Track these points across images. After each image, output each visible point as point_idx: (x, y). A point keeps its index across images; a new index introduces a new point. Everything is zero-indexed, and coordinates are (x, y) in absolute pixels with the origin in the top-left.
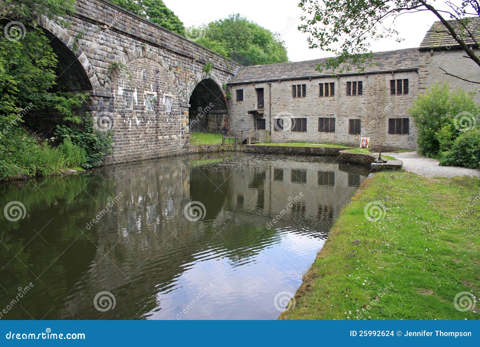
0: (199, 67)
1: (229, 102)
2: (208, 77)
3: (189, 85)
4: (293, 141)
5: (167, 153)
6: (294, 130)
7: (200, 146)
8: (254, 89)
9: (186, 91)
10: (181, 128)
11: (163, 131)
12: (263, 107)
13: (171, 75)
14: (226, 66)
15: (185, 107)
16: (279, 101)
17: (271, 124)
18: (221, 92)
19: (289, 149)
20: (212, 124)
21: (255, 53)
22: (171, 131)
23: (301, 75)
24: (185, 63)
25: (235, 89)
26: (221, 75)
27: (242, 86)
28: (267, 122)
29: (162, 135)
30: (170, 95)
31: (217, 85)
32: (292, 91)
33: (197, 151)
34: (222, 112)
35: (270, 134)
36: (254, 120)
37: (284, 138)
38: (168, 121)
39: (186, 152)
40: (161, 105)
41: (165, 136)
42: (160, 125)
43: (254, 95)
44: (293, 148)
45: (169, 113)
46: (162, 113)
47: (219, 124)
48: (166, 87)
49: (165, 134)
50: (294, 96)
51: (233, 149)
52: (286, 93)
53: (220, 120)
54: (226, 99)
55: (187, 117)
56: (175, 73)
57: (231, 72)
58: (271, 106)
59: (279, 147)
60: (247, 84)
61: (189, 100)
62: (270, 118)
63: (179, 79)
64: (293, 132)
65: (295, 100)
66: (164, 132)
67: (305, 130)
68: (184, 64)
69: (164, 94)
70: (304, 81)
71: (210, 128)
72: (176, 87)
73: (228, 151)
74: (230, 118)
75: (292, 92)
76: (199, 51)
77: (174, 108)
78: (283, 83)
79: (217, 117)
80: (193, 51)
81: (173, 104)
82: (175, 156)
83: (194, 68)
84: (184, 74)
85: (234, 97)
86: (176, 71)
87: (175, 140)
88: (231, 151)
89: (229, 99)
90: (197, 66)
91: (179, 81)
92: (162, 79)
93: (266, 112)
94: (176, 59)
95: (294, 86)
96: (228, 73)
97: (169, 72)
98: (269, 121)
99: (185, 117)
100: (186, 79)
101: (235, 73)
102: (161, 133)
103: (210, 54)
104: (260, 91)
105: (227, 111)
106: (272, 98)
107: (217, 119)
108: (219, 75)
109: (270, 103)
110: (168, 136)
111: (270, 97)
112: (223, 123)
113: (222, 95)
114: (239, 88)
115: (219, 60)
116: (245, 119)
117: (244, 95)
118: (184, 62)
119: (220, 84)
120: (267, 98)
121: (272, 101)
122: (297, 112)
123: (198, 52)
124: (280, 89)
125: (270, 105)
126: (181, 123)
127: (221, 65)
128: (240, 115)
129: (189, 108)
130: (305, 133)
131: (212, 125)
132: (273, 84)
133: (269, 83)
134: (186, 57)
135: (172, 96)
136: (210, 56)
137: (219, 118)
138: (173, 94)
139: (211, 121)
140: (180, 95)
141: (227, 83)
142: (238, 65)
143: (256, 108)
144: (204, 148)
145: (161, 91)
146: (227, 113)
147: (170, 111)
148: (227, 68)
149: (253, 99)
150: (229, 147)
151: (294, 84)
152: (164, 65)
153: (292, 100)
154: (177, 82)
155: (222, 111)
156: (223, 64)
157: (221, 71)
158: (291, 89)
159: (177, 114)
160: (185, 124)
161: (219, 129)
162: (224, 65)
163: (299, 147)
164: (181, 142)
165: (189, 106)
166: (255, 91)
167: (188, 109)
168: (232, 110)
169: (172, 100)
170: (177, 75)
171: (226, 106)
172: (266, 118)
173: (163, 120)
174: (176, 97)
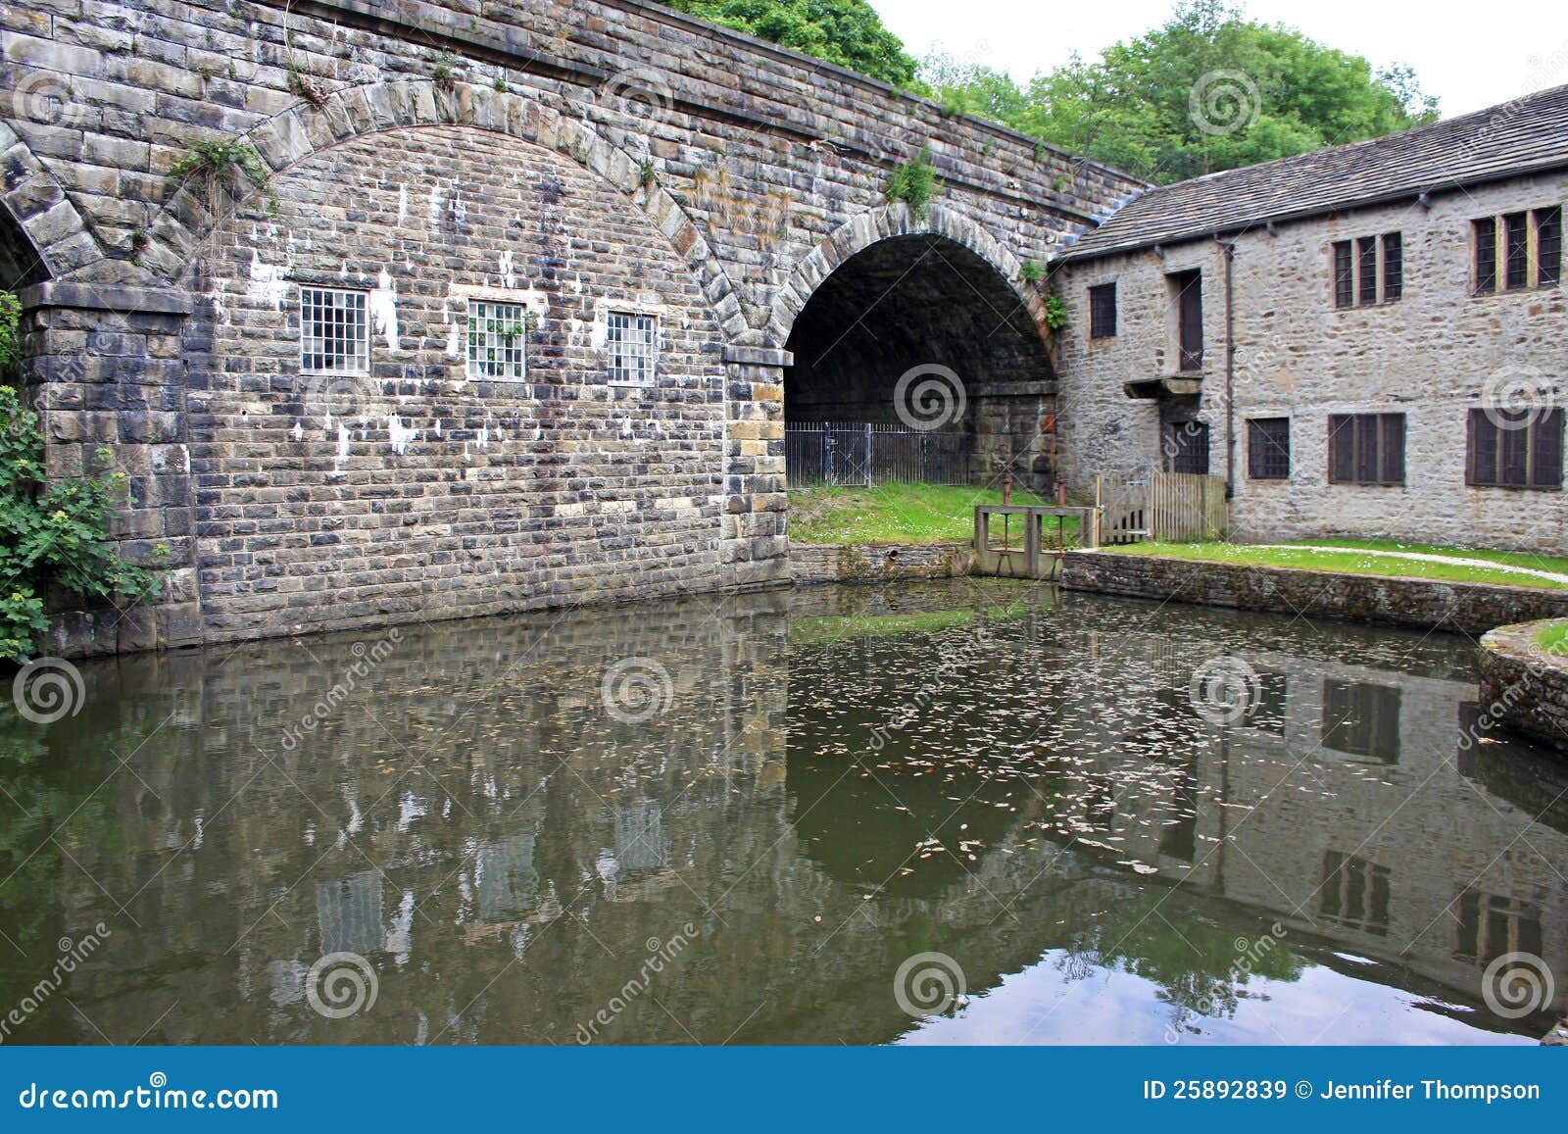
0: (861, 178)
1: (1060, 347)
2: (923, 227)
3: (788, 260)
4: (1334, 536)
5: (624, 584)
6: (1339, 474)
7: (844, 550)
8: (1158, 276)
9: (761, 288)
10: (726, 462)
11: (588, 480)
12: (1197, 364)
13: (653, 210)
14: (1046, 181)
15: (757, 365)
16: (1269, 327)
17: (1231, 443)
18: (1015, 301)
19: (1260, 582)
20: (990, 446)
22: (648, 477)
23: (1385, 185)
24: (754, 158)
25: (1085, 285)
26: (1012, 223)
27: (1113, 265)
28: (1216, 436)
29: (584, 498)
30: (646, 302)
31: (988, 264)
32: (1332, 272)
33: (832, 572)
34: (1031, 391)
35: (1229, 495)
36: (1163, 429)
37: (1295, 514)
38: (627, 430)
39: (763, 576)
40: (578, 354)
41: (606, 505)
42: (573, 448)
43: (1159, 308)
45: (638, 394)
46: (585, 392)
47: (1019, 447)
48: (616, 267)
49: (601, 492)
50: (1343, 299)
51: (1019, 566)
52: (1301, 287)
53: (1026, 428)
54: (1043, 331)
55: (771, 414)
56: (681, 202)
57: (1080, 207)
58: (1236, 356)
59: (1210, 567)
60: (1131, 253)
61: (785, 332)
62: (1230, 414)
63: (707, 229)
64: (1335, 489)
65: (1348, 321)
66: (594, 486)
67: (1395, 476)
68: (747, 163)
69: (605, 300)
70: (1391, 213)
71: (983, 463)
72: (693, 268)
73: (998, 574)
74: (1065, 418)
75: (1331, 280)
76: (857, 104)
77: (678, 371)
78: (1288, 237)
79: (1013, 415)
80: (813, 102)
81: (668, 348)
82: (682, 597)
83: (819, 180)
84: (751, 208)
85: (1081, 320)
86: (689, 195)
87: (680, 521)
88: (1012, 576)
89: (1058, 331)
90: (844, 174)
91: (712, 242)
92: (585, 232)
93: (1213, 390)
94: (688, 135)
95: (1342, 247)
96: (1056, 213)
97: (639, 198)
98: (1223, 428)
99: (759, 415)
100: (760, 230)
101: (1105, 213)
102: (574, 488)
103: (936, 119)
104: (1187, 283)
105: (1052, 386)
106: (1238, 314)
107: (1012, 425)
108: (996, 219)
109: (1230, 341)
110: (631, 505)
111: (1230, 311)
112: (1037, 442)
113: (1024, 314)
114: (1100, 276)
115: (1000, 153)
116: (1124, 423)
117: (1120, 306)
118: (749, 149)
119: (1009, 264)
120: (1215, 318)
121: (1237, 328)
122: (1357, 381)
123: (850, 107)
124: (1274, 267)
125: (1231, 351)
126: (726, 443)
127: (1011, 174)
128: (1103, 402)
129: (786, 369)
130: (1395, 493)
131: (991, 450)
132: (1242, 245)
133: (1225, 241)
134: (765, 128)
135: (662, 309)
136: (933, 129)
137: (1019, 419)
138: (666, 301)
139: (986, 430)
140: (720, 306)
141: (1050, 257)
142: (1123, 179)
143: (1170, 368)
144: (869, 560)
145: (577, 285)
146: (1053, 395)
147: (649, 382)
148: (1056, 188)
149: (1155, 323)
150: (1002, 554)
151: (1342, 237)
152: (601, 163)
153: (1331, 319)
154: (700, 243)
155: (1033, 388)
156: (1020, 171)
157: (1013, 200)
158: (1325, 262)
159: (694, 399)
160: (753, 448)
161: (1018, 468)
162: (1035, 175)
163: (1312, 576)
164: (724, 531)
165: (783, 356)
166: (1164, 288)
167: (780, 374)
168: (1071, 380)
169: (661, 330)
170: (696, 212)
171: (1047, 363)
172: (1211, 413)
173: (589, 426)
174: (692, 315)
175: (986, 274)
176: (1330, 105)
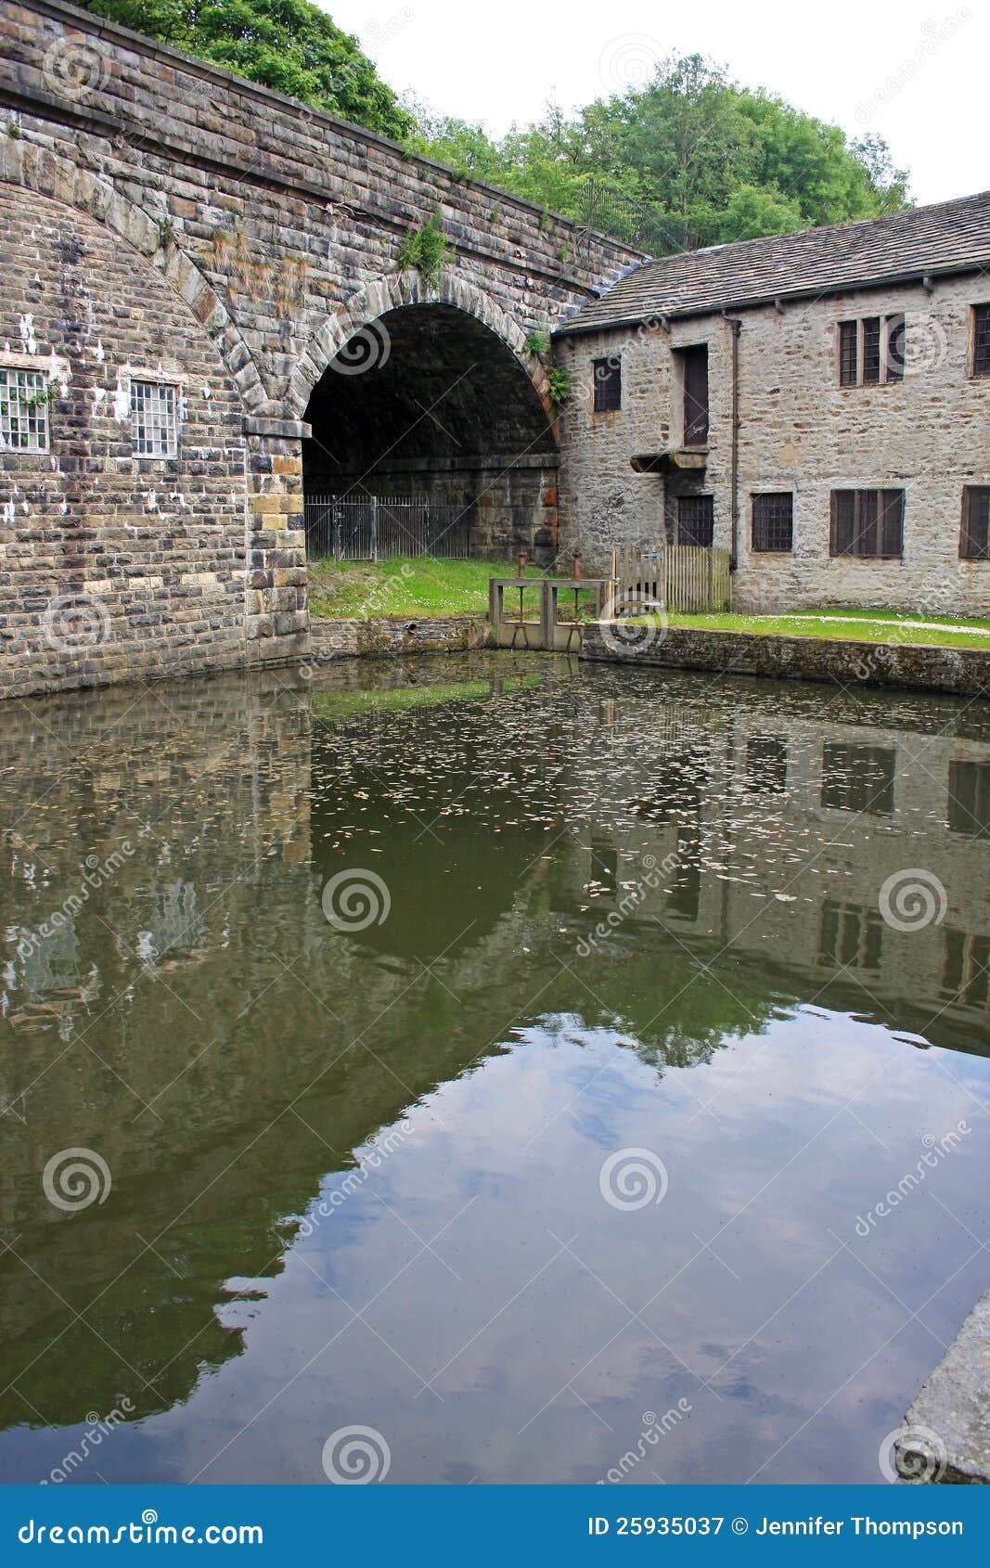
0: (375, 244)
1: (562, 420)
2: (434, 296)
3: (305, 329)
4: (834, 606)
5: (153, 662)
6: (839, 546)
7: (366, 626)
8: (665, 351)
9: (279, 357)
10: (249, 536)
11: (115, 555)
12: (702, 438)
13: (172, 273)
14: (550, 251)
15: (277, 437)
16: (774, 404)
17: (735, 516)
18: (522, 375)
19: (778, 650)
20: (491, 518)
21: (754, 216)
22: (174, 552)
23: (889, 267)
24: (271, 220)
25: (588, 358)
26: (518, 293)
27: (618, 339)
28: (721, 509)
29: (112, 574)
30: (168, 371)
31: (494, 335)
32: (837, 352)
33: (352, 647)
34: (533, 464)
35: (733, 567)
36: (667, 502)
37: (797, 586)
38: (152, 504)
39: (285, 651)
40: (102, 424)
41: (133, 581)
42: (98, 523)
43: (665, 383)
44: (797, 644)
45: (162, 466)
46: (111, 464)
47: (521, 521)
48: (137, 333)
49: (131, 568)
50: (847, 378)
51: (535, 638)
52: (807, 365)
53: (528, 501)
54: (546, 404)
55: (291, 487)
56: (201, 266)
57: (581, 278)
58: (741, 431)
59: (730, 637)
60: (633, 327)
61: (303, 403)
62: (735, 489)
63: (227, 295)
64: (835, 561)
65: (853, 399)
66: (121, 561)
67: (893, 549)
68: (264, 225)
69: (127, 368)
70: (895, 295)
71: (484, 536)
72: (213, 336)
73: (513, 646)
74: (568, 491)
75: (836, 359)
76: (371, 165)
77: (200, 442)
78: (795, 316)
79: (514, 487)
80: (329, 162)
81: (191, 419)
82: (210, 674)
83: (334, 245)
84: (268, 273)
85: (585, 392)
86: (208, 258)
87: (206, 597)
88: (527, 647)
89: (562, 402)
90: (359, 239)
91: (231, 308)
92: (106, 295)
93: (717, 463)
94: (206, 193)
95: (847, 327)
96: (559, 283)
97: (159, 260)
98: (728, 502)
99: (280, 488)
100: (278, 296)
101: (604, 284)
102: (102, 564)
103: (446, 183)
104: (692, 359)
105: (554, 459)
106: (744, 390)
107: (513, 498)
108: (503, 288)
109: (736, 416)
110: (157, 581)
111: (736, 387)
112: (539, 516)
113: (529, 386)
114: (604, 349)
115: (507, 220)
116: (628, 497)
117: (624, 380)
118: (266, 210)
119: (515, 336)
120: (721, 394)
121: (743, 404)
122: (859, 458)
123: (364, 168)
124: (781, 345)
125: (737, 426)
126: (248, 516)
127: (516, 241)
128: (606, 476)
129: (305, 441)
130: (893, 565)
131: (492, 523)
132: (749, 322)
133: (733, 317)
134: (280, 187)
135: (183, 378)
136: (443, 194)
137: (521, 492)
138: (186, 370)
139: (487, 503)
140: (240, 376)
141: (554, 328)
142: (622, 249)
143: (674, 443)
144: (388, 634)
145: (99, 352)
146: (556, 468)
147: (172, 455)
148: (559, 258)
149: (661, 398)
150: (517, 627)
151: (848, 317)
152: (119, 222)
153: (835, 397)
154: (220, 309)
155: (535, 460)
156: (526, 239)
157: (520, 269)
158: (831, 341)
159: (217, 472)
160: (274, 522)
161: (519, 541)
162: (539, 244)
163: (829, 644)
164: (248, 607)
165: (303, 429)
166: (669, 363)
167: (298, 446)
168: (573, 453)
169: (183, 400)
170: (215, 277)
171: (550, 436)
172: (717, 488)
173: (115, 500)
174: (213, 385)
175: (493, 344)
176: (808, 176)
